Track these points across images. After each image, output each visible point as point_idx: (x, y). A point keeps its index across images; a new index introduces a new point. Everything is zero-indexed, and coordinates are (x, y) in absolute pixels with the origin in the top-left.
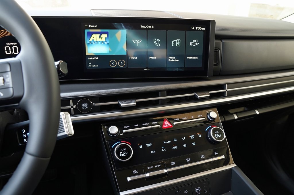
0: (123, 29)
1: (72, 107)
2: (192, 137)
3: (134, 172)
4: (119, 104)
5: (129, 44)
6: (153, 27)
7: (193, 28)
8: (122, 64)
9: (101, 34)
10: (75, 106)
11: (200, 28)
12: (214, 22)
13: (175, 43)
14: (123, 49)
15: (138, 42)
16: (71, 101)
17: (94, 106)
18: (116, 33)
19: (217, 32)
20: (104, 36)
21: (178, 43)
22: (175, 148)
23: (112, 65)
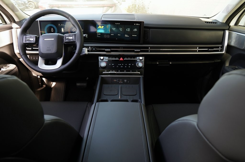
0: (109, 24)
1: (90, 49)
2: (130, 64)
3: (105, 71)
4: (105, 50)
5: (111, 30)
6: (119, 24)
7: (135, 24)
8: (108, 37)
9: (102, 26)
10: (91, 49)
11: (138, 24)
12: (143, 22)
13: (128, 30)
14: (109, 31)
15: (114, 29)
16: (90, 47)
17: (97, 50)
18: (107, 25)
19: (145, 25)
20: (103, 27)
21: (129, 30)
22: (122, 67)
23: (105, 36)
